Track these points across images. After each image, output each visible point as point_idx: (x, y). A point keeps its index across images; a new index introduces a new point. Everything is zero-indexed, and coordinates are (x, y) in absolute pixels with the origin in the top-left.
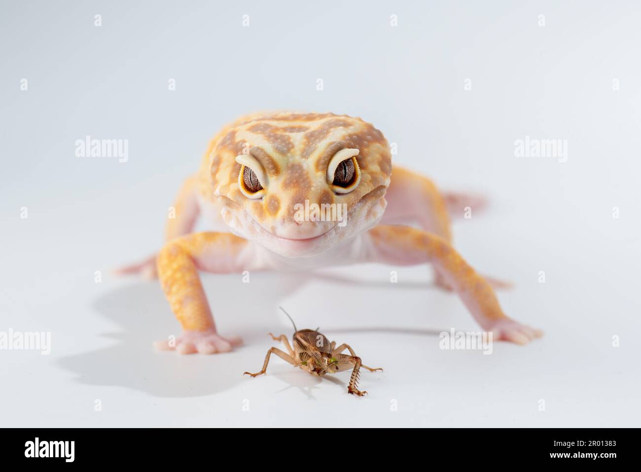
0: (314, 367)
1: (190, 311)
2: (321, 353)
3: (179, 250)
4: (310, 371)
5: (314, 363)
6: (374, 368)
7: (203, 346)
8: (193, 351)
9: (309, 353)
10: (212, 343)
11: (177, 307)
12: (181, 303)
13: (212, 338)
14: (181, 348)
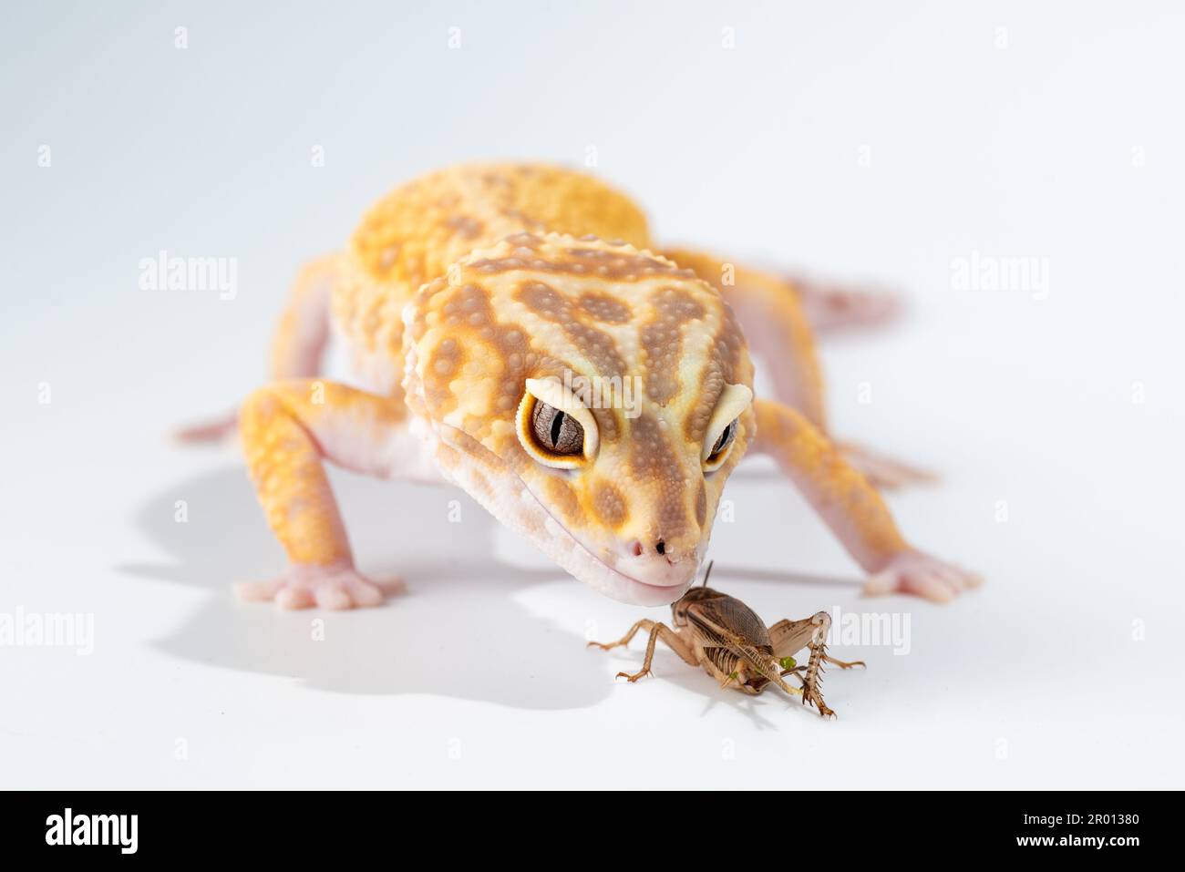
0: (746, 677)
1: (302, 527)
2: (757, 647)
3: (278, 409)
4: (737, 684)
5: (747, 670)
6: (850, 662)
7: (327, 594)
8: (307, 602)
9: (732, 650)
10: (346, 590)
11: (278, 519)
12: (285, 512)
13: (346, 577)
14: (284, 597)
